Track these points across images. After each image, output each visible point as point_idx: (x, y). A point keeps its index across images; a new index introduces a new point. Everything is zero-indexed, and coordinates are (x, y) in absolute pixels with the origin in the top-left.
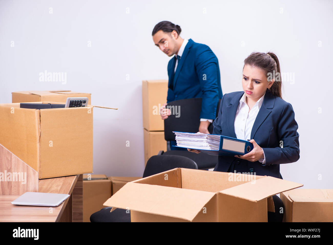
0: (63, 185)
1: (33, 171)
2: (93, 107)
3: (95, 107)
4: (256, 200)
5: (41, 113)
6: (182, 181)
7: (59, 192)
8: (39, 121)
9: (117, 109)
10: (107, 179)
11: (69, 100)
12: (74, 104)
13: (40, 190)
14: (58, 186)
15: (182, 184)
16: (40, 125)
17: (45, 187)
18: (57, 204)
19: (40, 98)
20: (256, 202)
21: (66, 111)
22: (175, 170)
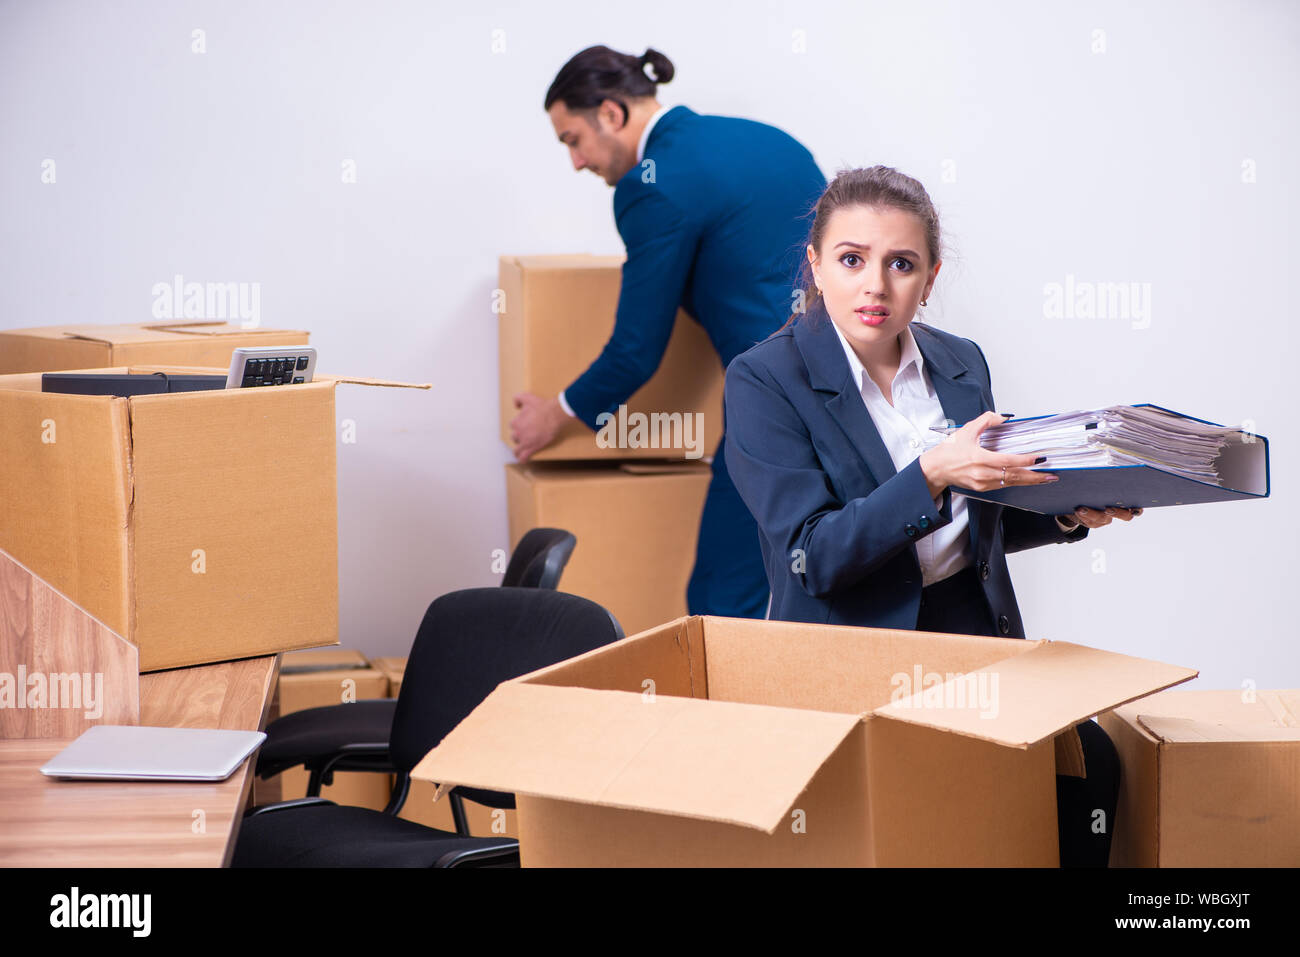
0: (230, 695)
1: (118, 642)
2: (334, 382)
3: (343, 382)
4: (1022, 742)
5: (134, 409)
6: (709, 668)
7: (220, 722)
8: (127, 443)
9: (428, 388)
10: (368, 667)
11: (241, 356)
12: (264, 372)
13: (145, 718)
14: (209, 699)
15: (709, 681)
16: (131, 458)
17: (158, 704)
18: (224, 772)
19: (110, 351)
20: (1025, 748)
21: (232, 400)
22: (679, 627)
